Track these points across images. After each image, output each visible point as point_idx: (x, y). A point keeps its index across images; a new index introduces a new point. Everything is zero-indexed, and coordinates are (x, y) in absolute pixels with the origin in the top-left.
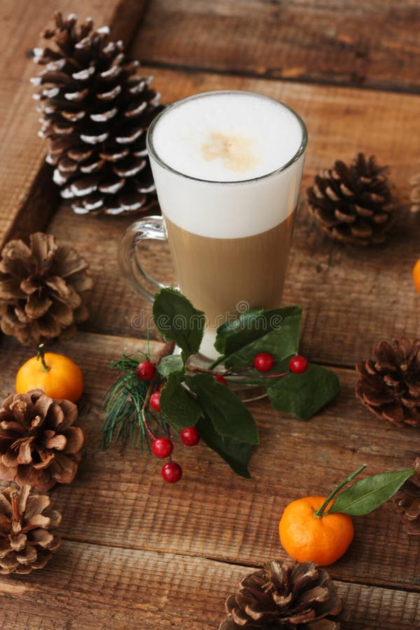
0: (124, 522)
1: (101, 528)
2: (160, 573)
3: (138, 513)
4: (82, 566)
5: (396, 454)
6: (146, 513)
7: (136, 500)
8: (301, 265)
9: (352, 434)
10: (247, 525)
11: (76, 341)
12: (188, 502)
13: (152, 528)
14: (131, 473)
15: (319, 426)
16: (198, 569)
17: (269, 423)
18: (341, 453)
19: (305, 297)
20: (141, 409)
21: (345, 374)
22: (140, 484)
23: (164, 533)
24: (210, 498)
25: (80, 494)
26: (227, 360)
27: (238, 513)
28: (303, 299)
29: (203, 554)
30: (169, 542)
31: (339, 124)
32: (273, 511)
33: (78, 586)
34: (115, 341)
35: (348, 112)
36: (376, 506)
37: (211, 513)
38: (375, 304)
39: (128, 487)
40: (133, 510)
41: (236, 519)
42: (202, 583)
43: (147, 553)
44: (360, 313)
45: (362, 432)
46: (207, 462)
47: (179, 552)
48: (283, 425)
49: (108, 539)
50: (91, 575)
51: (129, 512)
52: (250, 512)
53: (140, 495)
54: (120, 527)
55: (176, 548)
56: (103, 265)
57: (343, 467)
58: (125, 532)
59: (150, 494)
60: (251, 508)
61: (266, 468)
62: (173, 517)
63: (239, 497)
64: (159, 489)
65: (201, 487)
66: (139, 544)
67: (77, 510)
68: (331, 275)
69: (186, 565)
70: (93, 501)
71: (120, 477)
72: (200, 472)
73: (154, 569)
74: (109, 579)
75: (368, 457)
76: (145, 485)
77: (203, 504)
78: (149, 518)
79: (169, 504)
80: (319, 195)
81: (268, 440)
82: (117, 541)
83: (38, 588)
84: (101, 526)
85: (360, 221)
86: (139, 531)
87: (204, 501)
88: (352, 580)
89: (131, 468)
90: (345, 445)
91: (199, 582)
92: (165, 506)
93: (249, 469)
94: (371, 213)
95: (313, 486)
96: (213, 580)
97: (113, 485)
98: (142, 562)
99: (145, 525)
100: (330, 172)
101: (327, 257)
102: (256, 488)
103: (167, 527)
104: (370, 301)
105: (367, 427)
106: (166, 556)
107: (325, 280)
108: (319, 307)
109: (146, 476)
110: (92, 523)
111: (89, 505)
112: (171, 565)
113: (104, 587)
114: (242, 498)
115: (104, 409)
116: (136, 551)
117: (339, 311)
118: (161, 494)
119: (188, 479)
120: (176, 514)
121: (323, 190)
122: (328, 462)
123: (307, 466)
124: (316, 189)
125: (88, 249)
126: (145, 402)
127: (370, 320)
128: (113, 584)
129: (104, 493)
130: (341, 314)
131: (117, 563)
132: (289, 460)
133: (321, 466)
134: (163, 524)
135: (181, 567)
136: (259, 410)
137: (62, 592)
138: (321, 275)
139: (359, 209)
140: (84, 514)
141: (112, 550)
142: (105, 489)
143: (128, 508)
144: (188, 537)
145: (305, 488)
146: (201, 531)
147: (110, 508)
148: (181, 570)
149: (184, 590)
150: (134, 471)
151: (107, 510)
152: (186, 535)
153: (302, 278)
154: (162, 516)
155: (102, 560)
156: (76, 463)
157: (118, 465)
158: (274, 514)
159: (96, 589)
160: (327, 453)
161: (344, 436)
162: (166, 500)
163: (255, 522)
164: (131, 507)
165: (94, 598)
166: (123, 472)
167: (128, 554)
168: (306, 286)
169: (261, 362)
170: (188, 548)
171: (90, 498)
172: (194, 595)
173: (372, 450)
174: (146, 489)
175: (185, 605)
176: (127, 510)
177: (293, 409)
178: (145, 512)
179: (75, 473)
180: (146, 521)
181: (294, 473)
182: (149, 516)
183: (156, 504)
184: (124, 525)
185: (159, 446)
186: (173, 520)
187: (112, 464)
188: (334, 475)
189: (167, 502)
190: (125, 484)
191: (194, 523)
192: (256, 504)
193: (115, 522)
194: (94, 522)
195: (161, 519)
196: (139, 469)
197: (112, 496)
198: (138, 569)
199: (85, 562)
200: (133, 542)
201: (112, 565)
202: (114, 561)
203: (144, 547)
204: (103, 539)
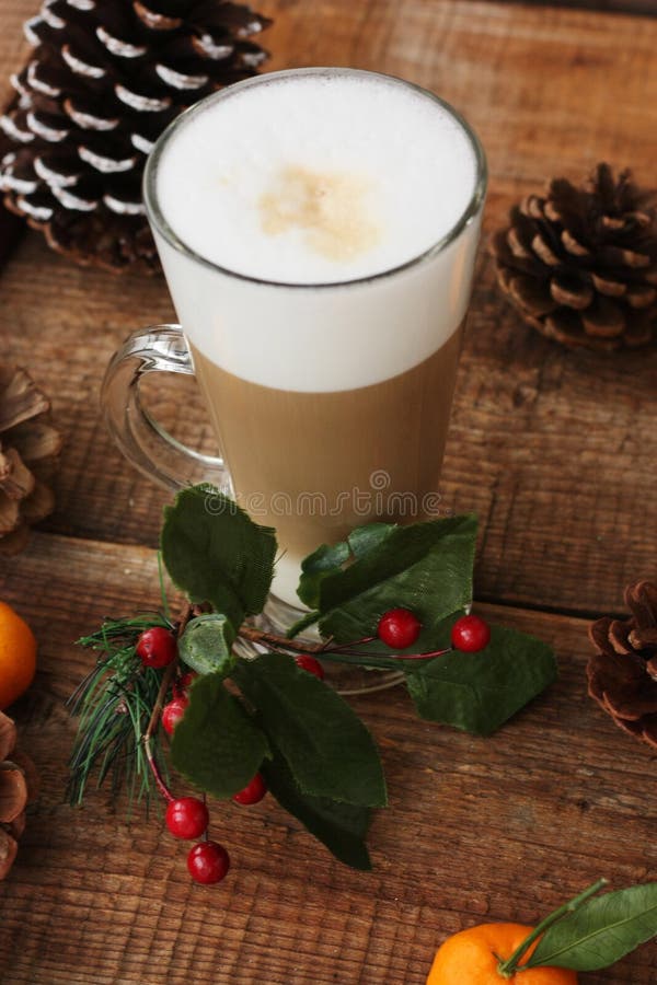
0: (112, 962)
1: (66, 974)
3: (142, 943)
6: (157, 942)
7: (137, 912)
8: (482, 390)
9: (582, 766)
10: (363, 971)
11: (31, 554)
12: (244, 919)
13: (169, 975)
14: (129, 851)
15: (514, 747)
17: (416, 741)
18: (558, 810)
19: (489, 459)
20: (144, 732)
21: (566, 629)
22: (146, 876)
24: (288, 910)
25: (25, 898)
26: (324, 619)
27: (344, 945)
28: (485, 465)
31: (560, 88)
32: (415, 940)
34: (108, 553)
35: (580, 60)
36: (627, 950)
37: (289, 943)
38: (630, 476)
39: (123, 883)
40: (132, 935)
41: (339, 958)
44: (599, 495)
45: (601, 761)
46: (284, 829)
48: (440, 744)
51: (122, 940)
52: (370, 942)
53: (144, 902)
54: (104, 972)
56: (89, 389)
57: (562, 843)
59: (165, 899)
60: (371, 933)
61: (404, 843)
62: (210, 951)
63: (347, 908)
64: (183, 889)
65: (271, 884)
67: (17, 933)
68: (542, 412)
70: (51, 913)
71: (106, 859)
72: (269, 851)
75: (613, 819)
76: (156, 878)
77: (273, 924)
78: (162, 952)
79: (203, 922)
80: (518, 251)
81: (409, 781)
84: (65, 970)
85: (599, 306)
86: (141, 981)
87: (276, 916)
89: (130, 841)
90: (566, 793)
92: (196, 927)
93: (368, 846)
94: (622, 288)
95: (497, 884)
97: (92, 878)
99: (154, 969)
100: (541, 204)
101: (535, 371)
102: (382, 888)
103: (199, 975)
104: (619, 469)
105: (609, 751)
107: (530, 424)
108: (518, 481)
109: (158, 859)
110: (46, 963)
111: (42, 923)
114: (353, 910)
115: (77, 708)
117: (558, 490)
118: (188, 900)
119: (244, 866)
120: (219, 946)
121: (526, 242)
122: (529, 830)
123: (487, 840)
124: (512, 237)
125: (59, 355)
126: (153, 718)
127: (618, 510)
129: (73, 895)
130: (561, 497)
132: (451, 826)
133: (515, 840)
134: (191, 967)
136: (392, 712)
138: (522, 411)
139: (598, 281)
140: (32, 943)
142: (75, 888)
143: (120, 930)
145: (482, 889)
147: (84, 930)
151: (78, 933)
153: (483, 418)
154: (190, 948)
156: (15, 838)
157: (103, 835)
158: (417, 947)
160: (528, 811)
161: (563, 773)
162: (197, 912)
163: (380, 966)
164: (128, 929)
166: (113, 852)
168: (490, 435)
169: (392, 628)
171: (44, 907)
173: (620, 803)
174: (159, 888)
176: (119, 935)
177: (460, 716)
178: (155, 939)
179: (11, 860)
180: (157, 960)
181: (461, 855)
182: (163, 949)
183: (177, 922)
184: (111, 968)
185: (179, 817)
186: (211, 958)
187: (91, 831)
188: (542, 861)
189: (199, 917)
190: (116, 876)
191: (255, 965)
192: (381, 925)
193: (93, 961)
194: (50, 960)
195: (187, 956)
196: (146, 844)
197: (89, 904)
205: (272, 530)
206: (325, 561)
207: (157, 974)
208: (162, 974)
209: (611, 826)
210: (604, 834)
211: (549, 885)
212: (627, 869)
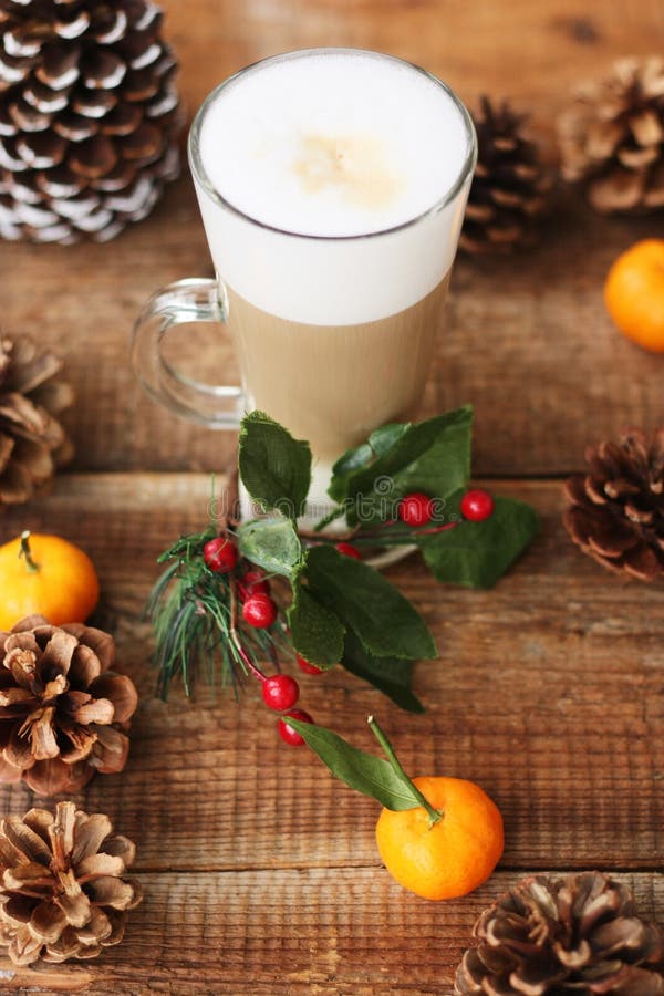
0: (227, 824)
1: (190, 841)
3: (247, 804)
4: (175, 919)
5: (652, 629)
6: (260, 802)
7: (237, 780)
9: (570, 600)
13: (278, 826)
14: (216, 731)
15: (512, 595)
16: (374, 889)
17: (428, 602)
18: (562, 639)
20: (229, 628)
21: (526, 492)
22: (237, 749)
23: (299, 833)
25: (138, 784)
30: (313, 849)
32: (473, 763)
33: (180, 957)
39: (218, 758)
40: (238, 800)
42: (387, 915)
43: (279, 875)
44: (526, 376)
45: (586, 595)
46: (341, 691)
47: (333, 864)
48: (451, 601)
49: (205, 860)
50: (195, 932)
51: (230, 805)
53: (241, 770)
54: (222, 833)
55: (326, 857)
57: (571, 665)
58: (233, 842)
59: (258, 765)
60: (436, 763)
61: (443, 687)
62: (306, 801)
63: (410, 746)
64: (269, 755)
66: (263, 858)
67: (140, 814)
68: (461, 312)
69: (351, 886)
70: (164, 793)
71: (199, 741)
72: (334, 712)
73: (299, 903)
74: (228, 935)
75: (608, 640)
76: (245, 749)
78: (266, 809)
79: (295, 778)
82: (222, 860)
83: (113, 972)
84: (188, 838)
86: (255, 835)
88: (631, 866)
89: (214, 723)
90: (564, 625)
91: (383, 914)
92: (289, 783)
93: (414, 693)
94: (516, 198)
96: (403, 906)
97: (191, 759)
98: (275, 893)
99: (264, 824)
102: (435, 726)
103: (302, 822)
104: (537, 351)
105: (591, 586)
106: (312, 876)
107: (453, 323)
108: (455, 374)
109: (243, 733)
110: (171, 835)
111: (158, 803)
112: (327, 890)
113: (224, 951)
114: (416, 748)
116: (259, 873)
117: (490, 377)
118: (277, 762)
122: (543, 659)
123: (511, 672)
125: (32, 317)
126: (232, 615)
127: (545, 386)
128: (238, 944)
129: (178, 775)
130: (495, 382)
131: (234, 902)
132: (478, 666)
133: (534, 669)
134: (294, 817)
135: (344, 889)
136: (404, 581)
137: (156, 973)
140: (154, 820)
141: (218, 878)
142: (179, 769)
143: (226, 796)
144: (342, 834)
145: (517, 714)
146: (363, 820)
147: (196, 802)
148: (346, 897)
149: (361, 933)
151: (192, 806)
152: (339, 831)
154: (288, 802)
155: (206, 899)
156: (125, 734)
157: (192, 720)
158: (477, 769)
159: (213, 957)
160: (537, 646)
161: (557, 609)
162: (288, 771)
164: (233, 795)
165: (212, 974)
166: (202, 733)
167: (247, 882)
169: (412, 510)
170: (347, 853)
171: (157, 789)
172: (381, 939)
173: (609, 626)
174: (250, 756)
175: (369, 962)
176: (226, 801)
177: (468, 575)
178: (258, 799)
179: (126, 754)
180: (264, 816)
181: (492, 688)
182: (267, 806)
183: (273, 783)
184: (227, 829)
185: (275, 693)
186: (309, 807)
187: (180, 718)
188: (559, 682)
189: (291, 775)
190: (211, 753)
191: (347, 806)
192: (443, 756)
193: (212, 826)
194: (173, 831)
195: (288, 808)
196: (228, 722)
197: (194, 779)
198: (272, 906)
199: (179, 908)
200: (249, 858)
201: (227, 907)
202: (228, 898)
203: (271, 863)
204: (197, 860)
205: (305, 443)
206: (352, 463)
209: (607, 645)
210: (604, 653)
211: (569, 701)
212: (629, 678)
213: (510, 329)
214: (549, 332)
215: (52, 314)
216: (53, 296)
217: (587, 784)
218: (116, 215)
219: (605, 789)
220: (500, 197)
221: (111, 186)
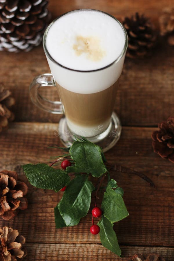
1: (43, 234)
2: (76, 256)
4: (37, 258)
9: (155, 165)
14: (51, 202)
16: (94, 250)
21: (144, 131)
23: (74, 233)
25: (29, 217)
29: (95, 242)
30: (77, 238)
34: (29, 125)
38: (153, 90)
39: (52, 210)
43: (68, 245)
44: (146, 95)
45: (159, 164)
47: (83, 242)
49: (47, 240)
55: (81, 240)
56: (15, 83)
58: (55, 235)
66: (63, 240)
67: (29, 226)
68: (128, 75)
69: (87, 249)
70: (36, 220)
71: (47, 205)
73: (73, 254)
75: (165, 177)
82: (52, 240)
84: (42, 233)
86: (61, 233)
88: (168, 246)
89: (51, 199)
90: (153, 173)
91: (96, 258)
94: (145, 44)
96: (102, 256)
97: (44, 210)
98: (66, 251)
103: (75, 230)
104: (150, 88)
106: (77, 246)
108: (126, 94)
110: (37, 232)
111: (34, 223)
112: (81, 250)
116: (62, 244)
117: (136, 95)
123: (136, 187)
127: (151, 99)
129: (40, 215)
130: (137, 97)
131: (54, 253)
135: (86, 250)
140: (33, 228)
141: (50, 246)
142: (41, 213)
144: (86, 234)
145: (138, 199)
147: (45, 223)
148: (86, 253)
150: (53, 200)
151: (44, 224)
152: (85, 233)
155: (46, 252)
157: (45, 198)
161: (151, 167)
166: (48, 202)
167: (58, 247)
170: (87, 239)
171: (34, 218)
173: (166, 173)
181: (131, 191)
184: (53, 231)
187: (41, 198)
190: (50, 208)
193: (49, 230)
194: (38, 231)
196: (55, 199)
197: (45, 216)
198: (65, 255)
199: (39, 254)
200: (59, 240)
201: (52, 255)
202: (53, 252)
203: (65, 242)
204: (44, 240)
207: (65, 231)
208: (66, 231)
209: (165, 179)
210: (164, 181)
211: (153, 196)
212: (170, 189)
213: (142, 81)
214: (153, 82)
215: (11, 74)
216: (12, 68)
217: (157, 221)
218: (30, 45)
219: (161, 223)
220: (140, 43)
221: (28, 38)
